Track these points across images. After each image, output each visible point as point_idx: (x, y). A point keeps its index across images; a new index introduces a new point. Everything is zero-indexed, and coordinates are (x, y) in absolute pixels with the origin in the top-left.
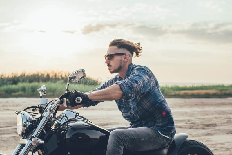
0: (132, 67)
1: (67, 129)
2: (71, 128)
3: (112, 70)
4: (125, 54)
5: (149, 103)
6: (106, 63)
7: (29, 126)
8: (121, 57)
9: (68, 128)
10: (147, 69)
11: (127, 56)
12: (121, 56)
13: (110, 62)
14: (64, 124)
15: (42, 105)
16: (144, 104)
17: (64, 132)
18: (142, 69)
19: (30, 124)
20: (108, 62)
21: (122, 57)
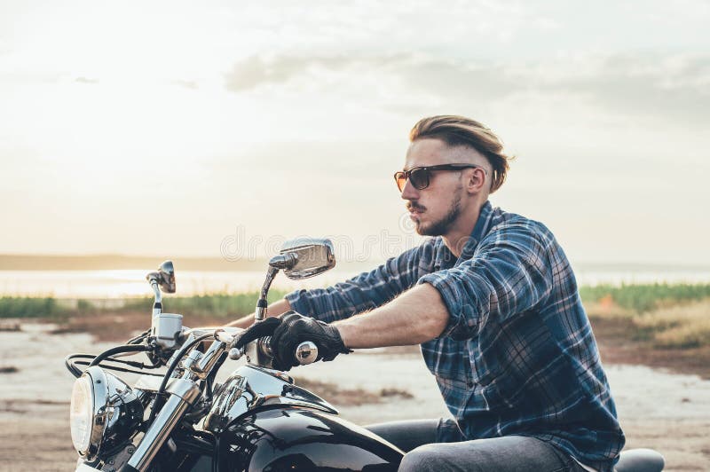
0: (489, 217)
1: (253, 442)
2: (268, 440)
3: (426, 225)
4: (474, 167)
5: (529, 349)
6: (404, 197)
7: (117, 424)
8: (460, 178)
9: (255, 436)
10: (541, 233)
11: (479, 175)
12: (459, 174)
13: (418, 194)
14: (241, 419)
15: (160, 338)
16: (514, 353)
17: (242, 450)
18: (522, 233)
19: (121, 414)
20: (413, 195)
21: (463, 176)
